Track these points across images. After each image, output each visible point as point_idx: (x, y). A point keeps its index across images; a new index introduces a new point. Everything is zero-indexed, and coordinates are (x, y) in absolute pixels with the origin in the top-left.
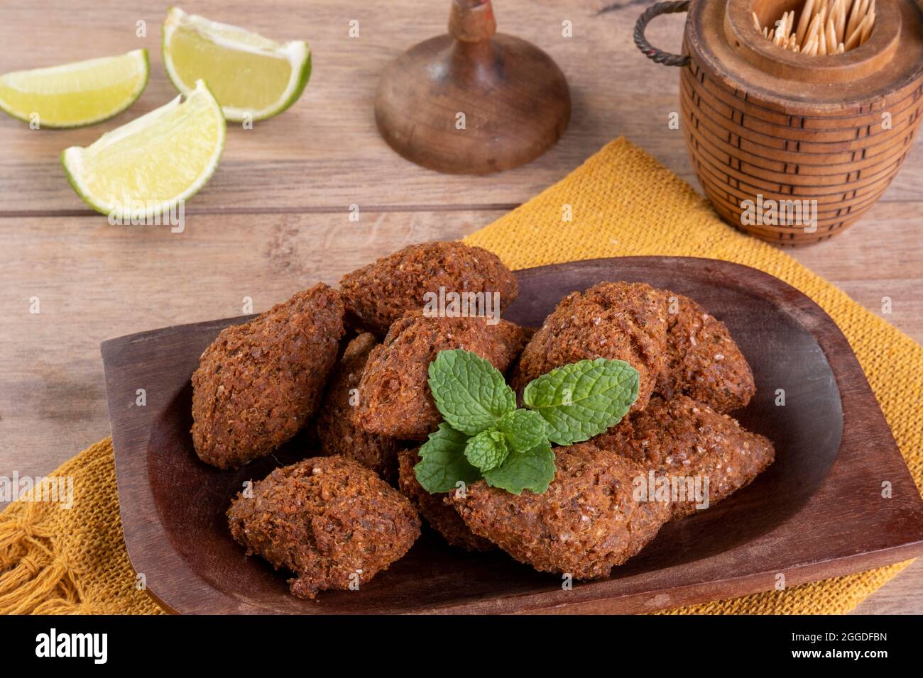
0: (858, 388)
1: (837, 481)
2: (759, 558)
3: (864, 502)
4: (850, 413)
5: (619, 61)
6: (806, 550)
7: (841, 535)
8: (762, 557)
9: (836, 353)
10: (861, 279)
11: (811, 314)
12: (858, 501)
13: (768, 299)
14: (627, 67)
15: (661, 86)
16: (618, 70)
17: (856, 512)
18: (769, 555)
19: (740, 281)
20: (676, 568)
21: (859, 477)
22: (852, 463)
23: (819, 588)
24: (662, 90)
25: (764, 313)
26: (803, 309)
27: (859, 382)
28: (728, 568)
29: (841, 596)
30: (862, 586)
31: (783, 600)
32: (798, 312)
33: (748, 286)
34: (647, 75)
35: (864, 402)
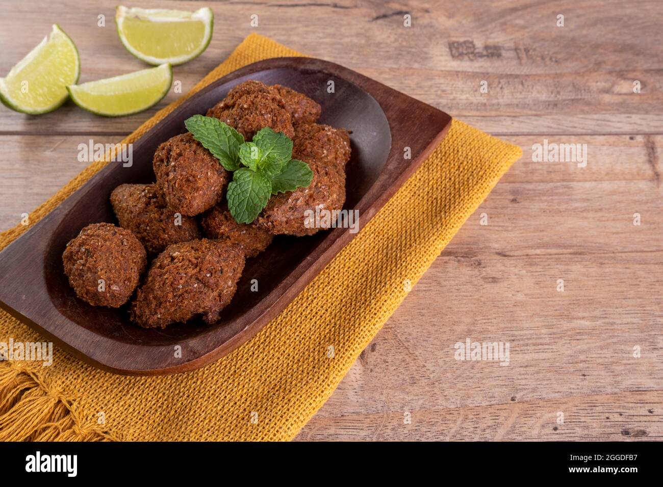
5: (383, 48)
10: (522, 182)
14: (388, 52)
15: (407, 63)
16: (382, 53)
23: (418, 246)
24: (408, 66)
29: (431, 247)
30: (441, 240)
31: (400, 257)
34: (399, 57)
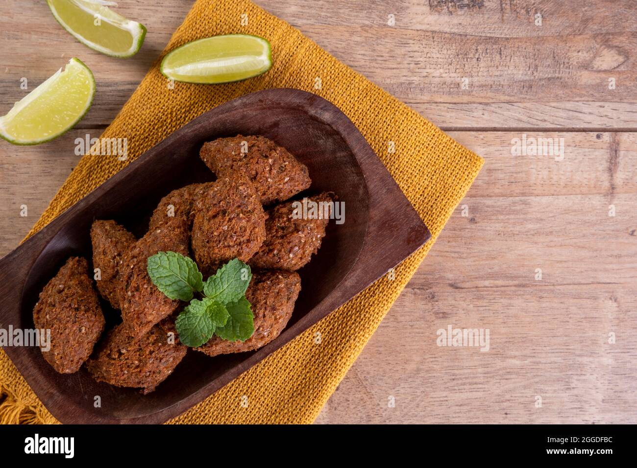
0: (367, 154)
1: (374, 223)
2: (352, 287)
3: (392, 231)
4: (368, 174)
6: (373, 272)
7: (387, 256)
8: (353, 286)
9: (348, 134)
11: (327, 110)
12: (389, 231)
13: (300, 108)
17: (390, 239)
18: (356, 283)
19: (281, 102)
20: (315, 309)
21: (385, 215)
22: (378, 208)
25: (301, 116)
26: (321, 109)
27: (366, 150)
28: (339, 299)
32: (319, 112)
33: (286, 103)
35: (373, 163)
